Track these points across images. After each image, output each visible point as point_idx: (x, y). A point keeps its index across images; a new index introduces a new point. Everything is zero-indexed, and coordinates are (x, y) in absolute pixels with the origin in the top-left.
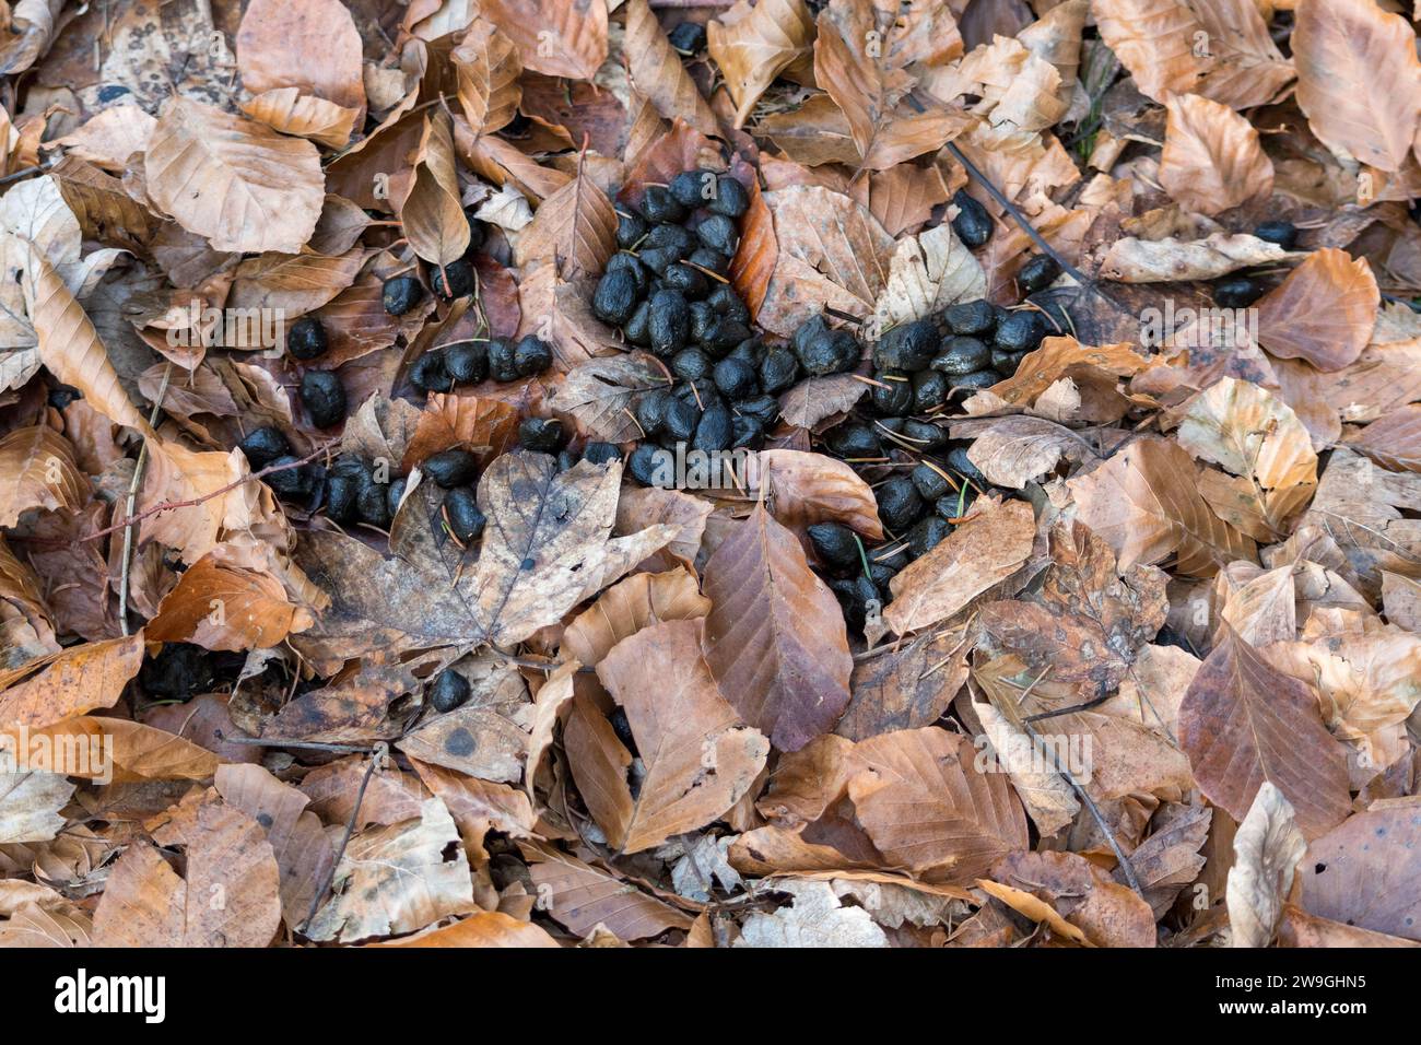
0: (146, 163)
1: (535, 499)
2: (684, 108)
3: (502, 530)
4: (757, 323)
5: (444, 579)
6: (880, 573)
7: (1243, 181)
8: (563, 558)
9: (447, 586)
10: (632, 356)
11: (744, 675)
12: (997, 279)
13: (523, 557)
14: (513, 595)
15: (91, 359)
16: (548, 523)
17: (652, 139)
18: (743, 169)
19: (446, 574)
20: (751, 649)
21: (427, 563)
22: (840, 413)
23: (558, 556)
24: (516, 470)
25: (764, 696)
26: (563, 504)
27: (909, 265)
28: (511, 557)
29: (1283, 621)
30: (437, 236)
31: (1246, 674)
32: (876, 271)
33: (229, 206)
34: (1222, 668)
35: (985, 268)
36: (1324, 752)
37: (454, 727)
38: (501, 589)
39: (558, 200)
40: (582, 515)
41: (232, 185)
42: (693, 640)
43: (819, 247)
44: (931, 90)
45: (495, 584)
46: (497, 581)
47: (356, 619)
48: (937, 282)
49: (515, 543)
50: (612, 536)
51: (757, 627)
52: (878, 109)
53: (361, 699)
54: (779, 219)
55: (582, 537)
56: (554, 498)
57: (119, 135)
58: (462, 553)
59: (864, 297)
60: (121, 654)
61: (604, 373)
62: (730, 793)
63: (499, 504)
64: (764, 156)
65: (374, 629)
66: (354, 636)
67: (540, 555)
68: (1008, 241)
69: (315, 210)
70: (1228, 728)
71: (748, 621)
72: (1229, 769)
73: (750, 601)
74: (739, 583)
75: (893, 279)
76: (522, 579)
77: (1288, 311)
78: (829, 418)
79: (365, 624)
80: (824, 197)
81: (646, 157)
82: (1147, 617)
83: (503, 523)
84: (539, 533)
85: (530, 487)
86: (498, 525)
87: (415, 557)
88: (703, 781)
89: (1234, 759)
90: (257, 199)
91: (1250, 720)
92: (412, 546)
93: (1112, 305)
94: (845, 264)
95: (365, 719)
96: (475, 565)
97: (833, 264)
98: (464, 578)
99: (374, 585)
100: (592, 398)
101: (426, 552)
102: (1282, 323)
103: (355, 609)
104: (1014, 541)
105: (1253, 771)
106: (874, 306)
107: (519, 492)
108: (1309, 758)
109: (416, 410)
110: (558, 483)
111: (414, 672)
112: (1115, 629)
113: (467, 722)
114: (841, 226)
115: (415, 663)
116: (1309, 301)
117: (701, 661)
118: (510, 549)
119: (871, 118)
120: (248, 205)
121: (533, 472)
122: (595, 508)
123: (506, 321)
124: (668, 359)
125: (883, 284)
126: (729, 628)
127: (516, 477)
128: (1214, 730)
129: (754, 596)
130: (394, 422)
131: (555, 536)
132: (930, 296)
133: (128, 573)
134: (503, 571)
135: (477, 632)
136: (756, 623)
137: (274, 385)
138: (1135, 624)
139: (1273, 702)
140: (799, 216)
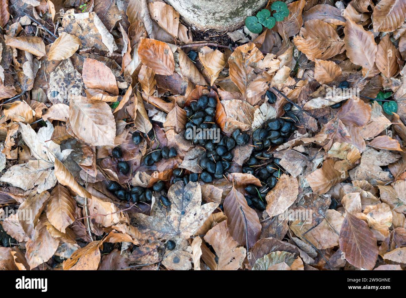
0: (70, 122)
1: (181, 194)
2: (197, 79)
3: (175, 204)
4: (223, 132)
5: (164, 217)
6: (263, 195)
7: (334, 74)
8: (191, 210)
9: (165, 219)
10: (196, 148)
11: (237, 232)
12: (279, 111)
13: (181, 211)
14: (181, 222)
15: (71, 182)
16: (185, 201)
17: (191, 91)
18: (214, 92)
19: (164, 216)
20: (237, 224)
21: (159, 214)
22: (248, 157)
23: (190, 210)
24: (175, 188)
25: (242, 235)
26: (188, 196)
27: (258, 115)
28: (179, 211)
29: (358, 206)
30: (143, 124)
31: (352, 223)
32: (250, 116)
33: (94, 132)
34: (347, 224)
35: (275, 109)
36: (371, 237)
37: (174, 257)
38: (178, 220)
39: (172, 113)
40: (193, 198)
41: (93, 126)
42: (225, 227)
43: (236, 114)
44: (257, 66)
45: (176, 219)
46: (177, 218)
47: (145, 229)
48: (265, 116)
49: (179, 207)
50: (202, 204)
51: (238, 217)
52: (246, 82)
53: (150, 247)
54: (225, 108)
55: (194, 204)
56: (186, 193)
57: (61, 112)
58: (166, 209)
59: (248, 124)
60: (96, 255)
61: (191, 158)
62: (239, 263)
63: (173, 198)
64: (218, 90)
65: (150, 231)
66: (145, 233)
67: (185, 210)
68: (280, 100)
69: (114, 129)
70: (350, 240)
71: (235, 216)
72: (351, 252)
73: (235, 211)
74: (232, 207)
75: (255, 118)
76: (183, 217)
77: (349, 110)
78: (246, 160)
79: (148, 230)
80: (235, 101)
81: (190, 95)
82: (326, 204)
83: (175, 202)
84: (184, 204)
85: (179, 191)
86: (174, 203)
87: (156, 214)
88: (232, 261)
89: (352, 248)
90: (100, 129)
91: (354, 237)
92: (155, 212)
93: (307, 114)
94: (243, 117)
95: (152, 252)
96: (170, 212)
97: (240, 118)
98: (168, 216)
99: (148, 221)
100: (189, 165)
101: (159, 212)
102: (348, 113)
103: (144, 226)
104: (294, 190)
105: (356, 250)
106: (251, 125)
107: (177, 193)
108: (368, 241)
109: (149, 176)
110: (186, 188)
111: (161, 241)
112: (320, 208)
113: (177, 255)
114: (241, 108)
115: (161, 240)
116: (354, 107)
117: (227, 232)
118: (178, 209)
119: (245, 85)
120: (98, 131)
121: (179, 187)
122: (196, 196)
123: (164, 142)
124: (204, 147)
125: (253, 119)
126: (232, 220)
127: (176, 189)
128: (347, 242)
129: (236, 209)
130: (144, 178)
131: (188, 204)
132: (264, 119)
133: (89, 224)
134: (178, 216)
135: (175, 233)
136: (237, 217)
137: (113, 172)
138: (324, 206)
139: (359, 228)
140: (230, 107)
